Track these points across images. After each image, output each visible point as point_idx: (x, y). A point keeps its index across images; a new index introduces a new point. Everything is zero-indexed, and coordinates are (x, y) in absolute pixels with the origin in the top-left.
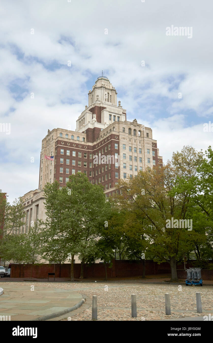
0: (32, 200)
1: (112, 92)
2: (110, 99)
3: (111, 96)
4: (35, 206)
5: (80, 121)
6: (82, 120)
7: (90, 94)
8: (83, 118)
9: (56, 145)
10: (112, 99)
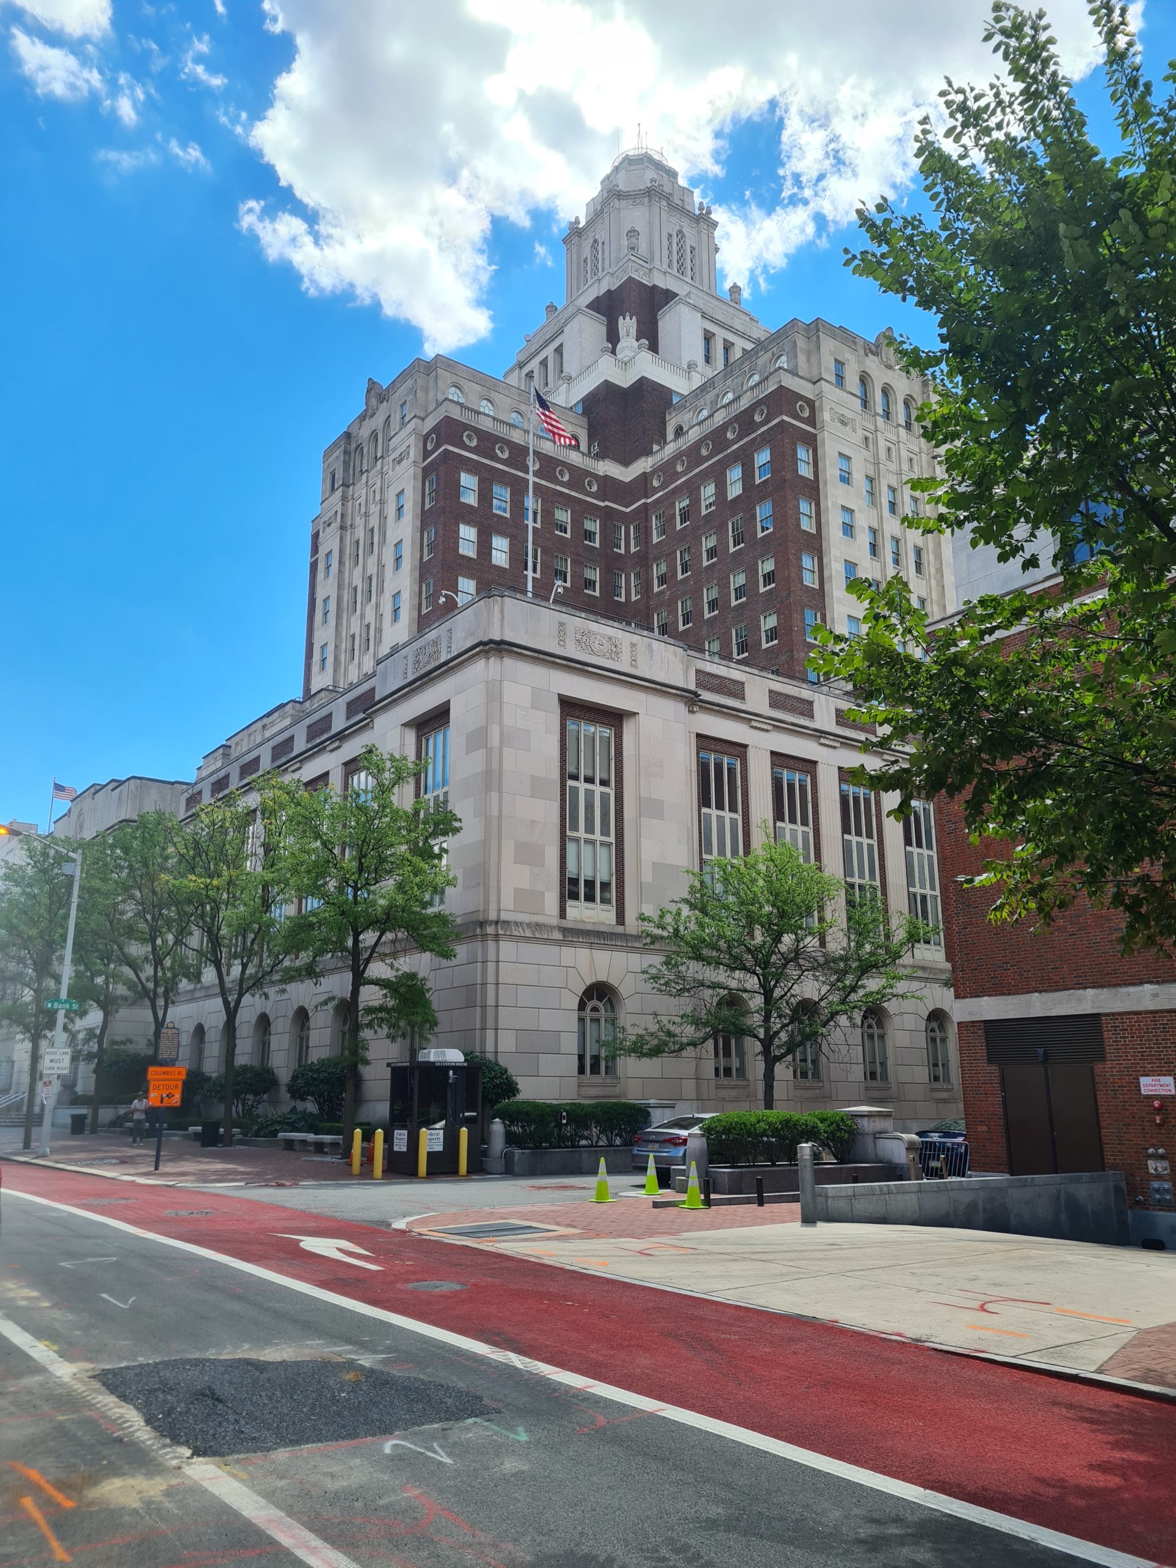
0: (373, 689)
1: (699, 232)
2: (689, 265)
3: (693, 249)
4: (405, 725)
5: (526, 370)
6: (544, 363)
7: (575, 240)
8: (549, 351)
9: (429, 448)
10: (697, 265)
